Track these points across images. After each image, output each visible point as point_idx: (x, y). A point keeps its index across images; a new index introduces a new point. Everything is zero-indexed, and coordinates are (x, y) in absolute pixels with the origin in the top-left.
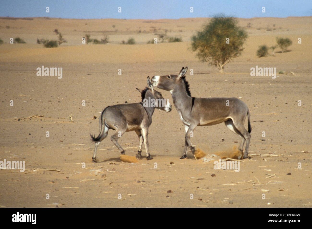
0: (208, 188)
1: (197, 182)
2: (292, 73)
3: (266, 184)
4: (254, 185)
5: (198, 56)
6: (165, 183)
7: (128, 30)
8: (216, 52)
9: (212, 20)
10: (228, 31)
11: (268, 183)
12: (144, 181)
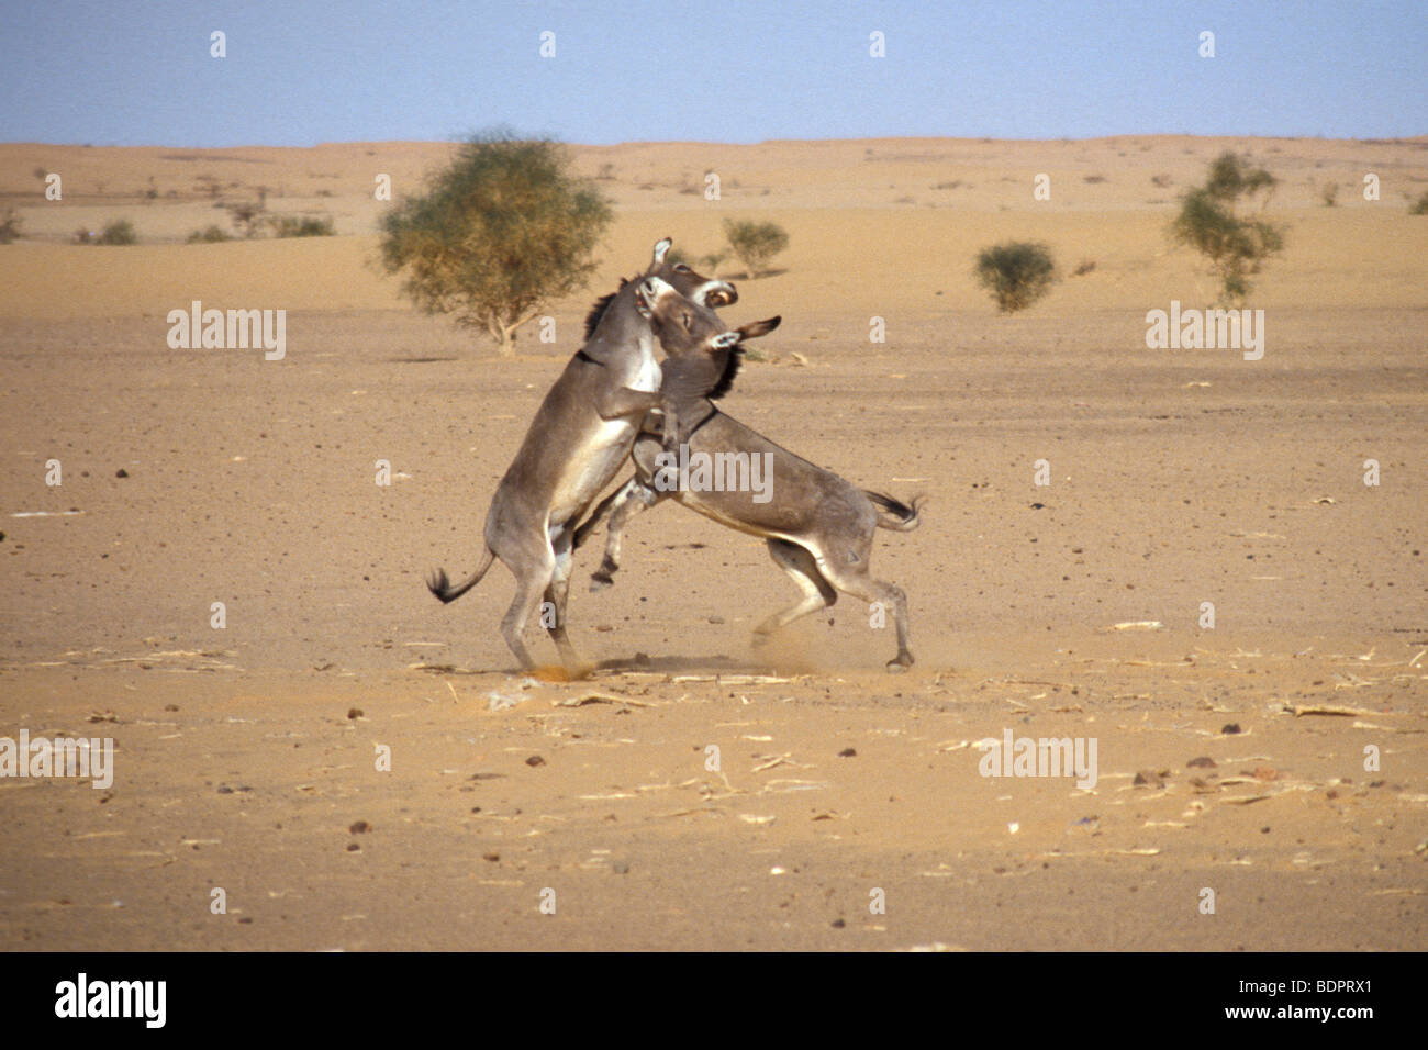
0: (519, 812)
1: (471, 789)
2: (798, 359)
3: (759, 793)
4: (707, 797)
5: (411, 291)
6: (335, 792)
7: (100, 188)
8: (483, 275)
9: (467, 153)
10: (531, 193)
11: (766, 788)
12: (246, 789)
